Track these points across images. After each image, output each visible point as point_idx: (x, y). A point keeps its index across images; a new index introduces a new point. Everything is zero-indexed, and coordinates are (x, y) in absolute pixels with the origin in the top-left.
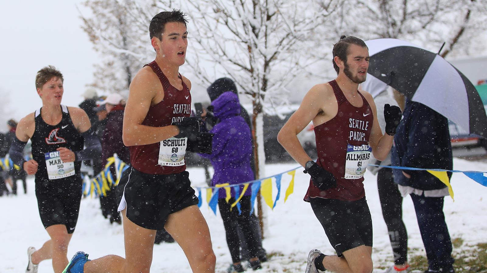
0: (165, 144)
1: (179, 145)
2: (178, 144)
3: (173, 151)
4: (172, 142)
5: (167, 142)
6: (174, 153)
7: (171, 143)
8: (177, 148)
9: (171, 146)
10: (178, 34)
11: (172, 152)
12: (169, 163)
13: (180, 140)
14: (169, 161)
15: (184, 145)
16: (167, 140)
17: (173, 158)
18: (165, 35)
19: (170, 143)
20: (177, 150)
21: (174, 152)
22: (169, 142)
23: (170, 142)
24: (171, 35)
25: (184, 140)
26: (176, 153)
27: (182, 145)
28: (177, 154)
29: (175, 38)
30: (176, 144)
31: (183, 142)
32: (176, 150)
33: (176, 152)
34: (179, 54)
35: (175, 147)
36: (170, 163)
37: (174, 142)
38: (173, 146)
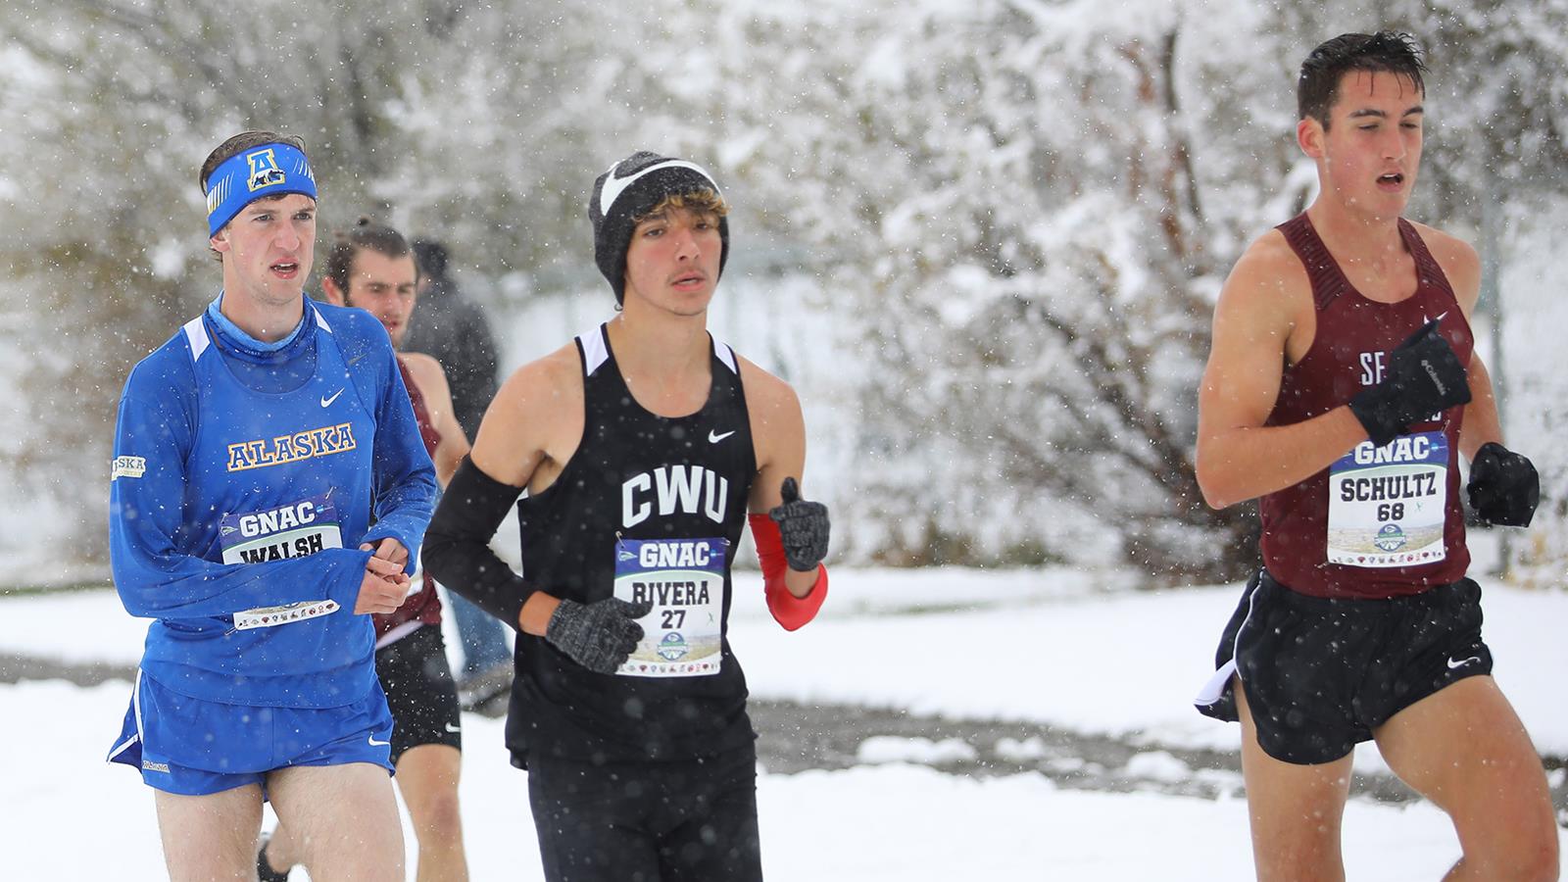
0: (1348, 495)
1: (1407, 495)
2: (1402, 491)
3: (1382, 514)
4: (1375, 485)
5: (1354, 488)
6: (1390, 520)
7: (1370, 490)
8: (1402, 506)
9: (1374, 498)
10: (1383, 114)
11: (1380, 519)
12: (1367, 556)
13: (1411, 478)
14: (1370, 552)
15: (1431, 492)
16: (1355, 481)
17: (1384, 540)
18: (1343, 115)
19: (1365, 490)
20: (1399, 512)
21: (1387, 517)
22: (1363, 485)
23: (1368, 485)
24: (1358, 115)
25: (1432, 475)
26: (1396, 522)
27: (1419, 494)
28: (1400, 526)
29: (1372, 127)
30: (1394, 492)
31: (1425, 483)
32: (1395, 511)
33: (1394, 518)
34: (1382, 180)
35: (1387, 501)
36: (1374, 555)
37: (1383, 485)
38: (1382, 497)
